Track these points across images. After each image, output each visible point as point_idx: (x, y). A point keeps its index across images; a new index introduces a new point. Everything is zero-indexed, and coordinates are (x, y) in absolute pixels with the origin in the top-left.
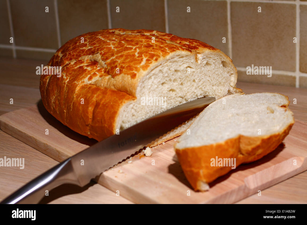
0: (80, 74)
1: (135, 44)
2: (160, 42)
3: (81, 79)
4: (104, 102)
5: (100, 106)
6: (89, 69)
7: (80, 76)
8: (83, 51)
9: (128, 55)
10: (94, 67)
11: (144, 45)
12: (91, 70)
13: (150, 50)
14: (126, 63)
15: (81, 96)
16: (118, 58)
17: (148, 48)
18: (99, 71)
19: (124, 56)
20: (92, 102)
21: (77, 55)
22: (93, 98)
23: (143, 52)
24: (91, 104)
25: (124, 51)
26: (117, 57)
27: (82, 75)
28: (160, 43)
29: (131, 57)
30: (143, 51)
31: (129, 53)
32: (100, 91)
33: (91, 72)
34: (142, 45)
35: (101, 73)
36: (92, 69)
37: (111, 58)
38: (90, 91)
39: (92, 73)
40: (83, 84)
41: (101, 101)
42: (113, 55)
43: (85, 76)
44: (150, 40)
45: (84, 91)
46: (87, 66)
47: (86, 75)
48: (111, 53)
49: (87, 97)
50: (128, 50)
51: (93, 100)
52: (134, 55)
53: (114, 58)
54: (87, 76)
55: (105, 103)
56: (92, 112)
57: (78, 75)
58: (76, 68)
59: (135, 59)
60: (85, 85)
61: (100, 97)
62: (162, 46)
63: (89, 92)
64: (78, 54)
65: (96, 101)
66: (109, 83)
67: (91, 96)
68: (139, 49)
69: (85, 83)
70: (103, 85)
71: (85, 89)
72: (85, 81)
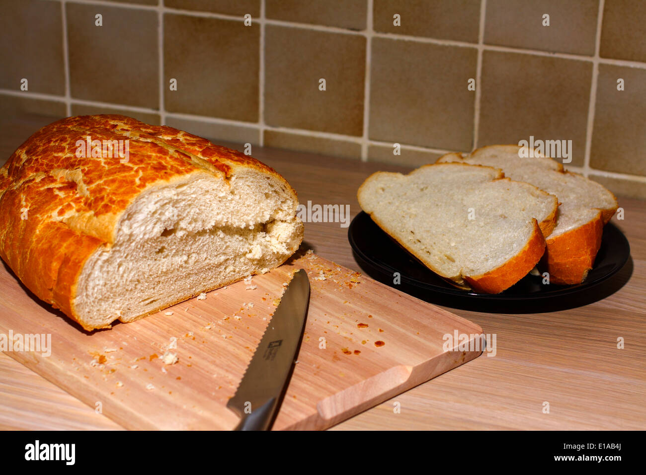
0: (47, 202)
1: (138, 161)
2: (179, 162)
3: (47, 211)
4: (76, 259)
5: (70, 264)
6: (62, 194)
7: (47, 207)
8: (58, 159)
9: (124, 181)
10: (70, 193)
11: (151, 164)
12: (64, 198)
13: (160, 175)
14: (119, 194)
15: (43, 241)
16: (107, 184)
17: (157, 172)
18: (77, 200)
19: (117, 182)
20: (59, 254)
21: (47, 165)
22: (60, 248)
23: (148, 178)
24: (56, 257)
25: (119, 172)
26: (105, 182)
27: (49, 205)
28: (179, 164)
29: (128, 186)
30: (149, 175)
31: (125, 177)
32: (73, 237)
33: (64, 201)
34: (149, 164)
35: (79, 206)
36: (67, 195)
37: (97, 183)
38: (58, 235)
39: (65, 204)
40: (50, 220)
41: (72, 256)
42: (100, 177)
43: (54, 208)
44: (164, 156)
45: (49, 233)
46: (60, 189)
47: (56, 206)
48: (98, 173)
49: (52, 245)
50: (124, 171)
51: (60, 252)
52: (133, 182)
53: (101, 182)
54: (56, 208)
55: (77, 261)
56: (57, 270)
57: (44, 203)
58: (42, 189)
59: (133, 189)
60: (52, 223)
61: (72, 248)
62: (181, 168)
63: (57, 237)
64: (50, 164)
65: (65, 254)
66: (88, 225)
67: (58, 244)
68: (143, 171)
69: (53, 220)
70: (80, 226)
71: (51, 231)
72: (53, 216)
